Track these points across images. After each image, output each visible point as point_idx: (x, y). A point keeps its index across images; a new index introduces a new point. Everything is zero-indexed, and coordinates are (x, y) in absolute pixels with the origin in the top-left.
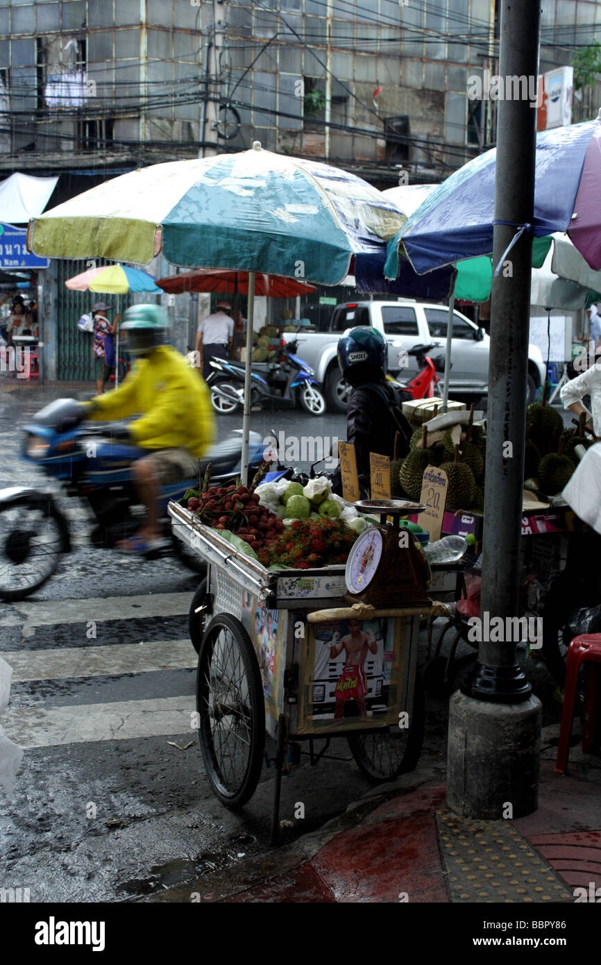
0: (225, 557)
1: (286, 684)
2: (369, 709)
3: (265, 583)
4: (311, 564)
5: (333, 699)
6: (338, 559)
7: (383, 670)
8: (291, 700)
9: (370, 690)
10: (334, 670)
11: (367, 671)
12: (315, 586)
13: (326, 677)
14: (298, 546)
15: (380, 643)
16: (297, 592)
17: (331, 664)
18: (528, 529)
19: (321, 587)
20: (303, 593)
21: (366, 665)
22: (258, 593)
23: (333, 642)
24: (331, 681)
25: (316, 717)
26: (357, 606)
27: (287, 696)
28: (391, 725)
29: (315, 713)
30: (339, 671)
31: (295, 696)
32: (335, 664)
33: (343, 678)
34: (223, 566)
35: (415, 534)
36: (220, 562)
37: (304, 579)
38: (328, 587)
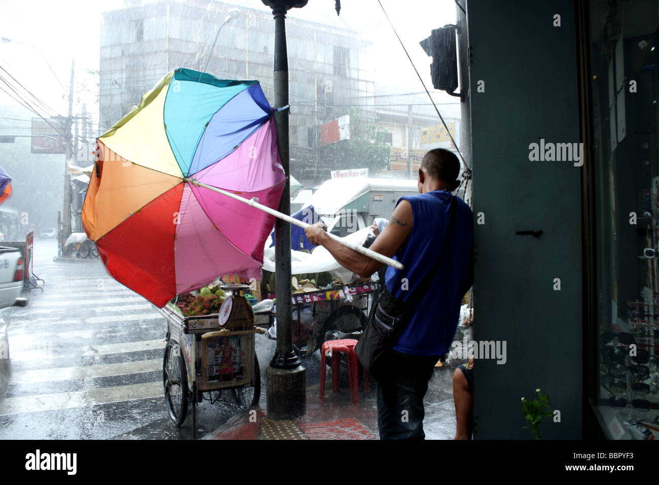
0: (169, 314)
1: (196, 368)
2: (235, 377)
3: (183, 323)
4: (204, 314)
5: (217, 373)
6: (216, 312)
7: (240, 360)
8: (199, 374)
9: (235, 369)
10: (217, 360)
11: (232, 360)
12: (206, 323)
13: (214, 364)
14: (199, 306)
15: (238, 348)
16: (198, 326)
17: (216, 358)
18: (310, 300)
19: (208, 323)
20: (200, 326)
21: (232, 358)
22: (180, 327)
23: (216, 348)
24: (216, 365)
25: (210, 382)
26: (222, 330)
27: (197, 373)
28: (245, 384)
29: (210, 380)
30: (220, 361)
31: (200, 373)
32: (217, 358)
33: (221, 364)
34: (168, 318)
35: (248, 300)
36: (167, 317)
37: (200, 320)
38: (211, 323)
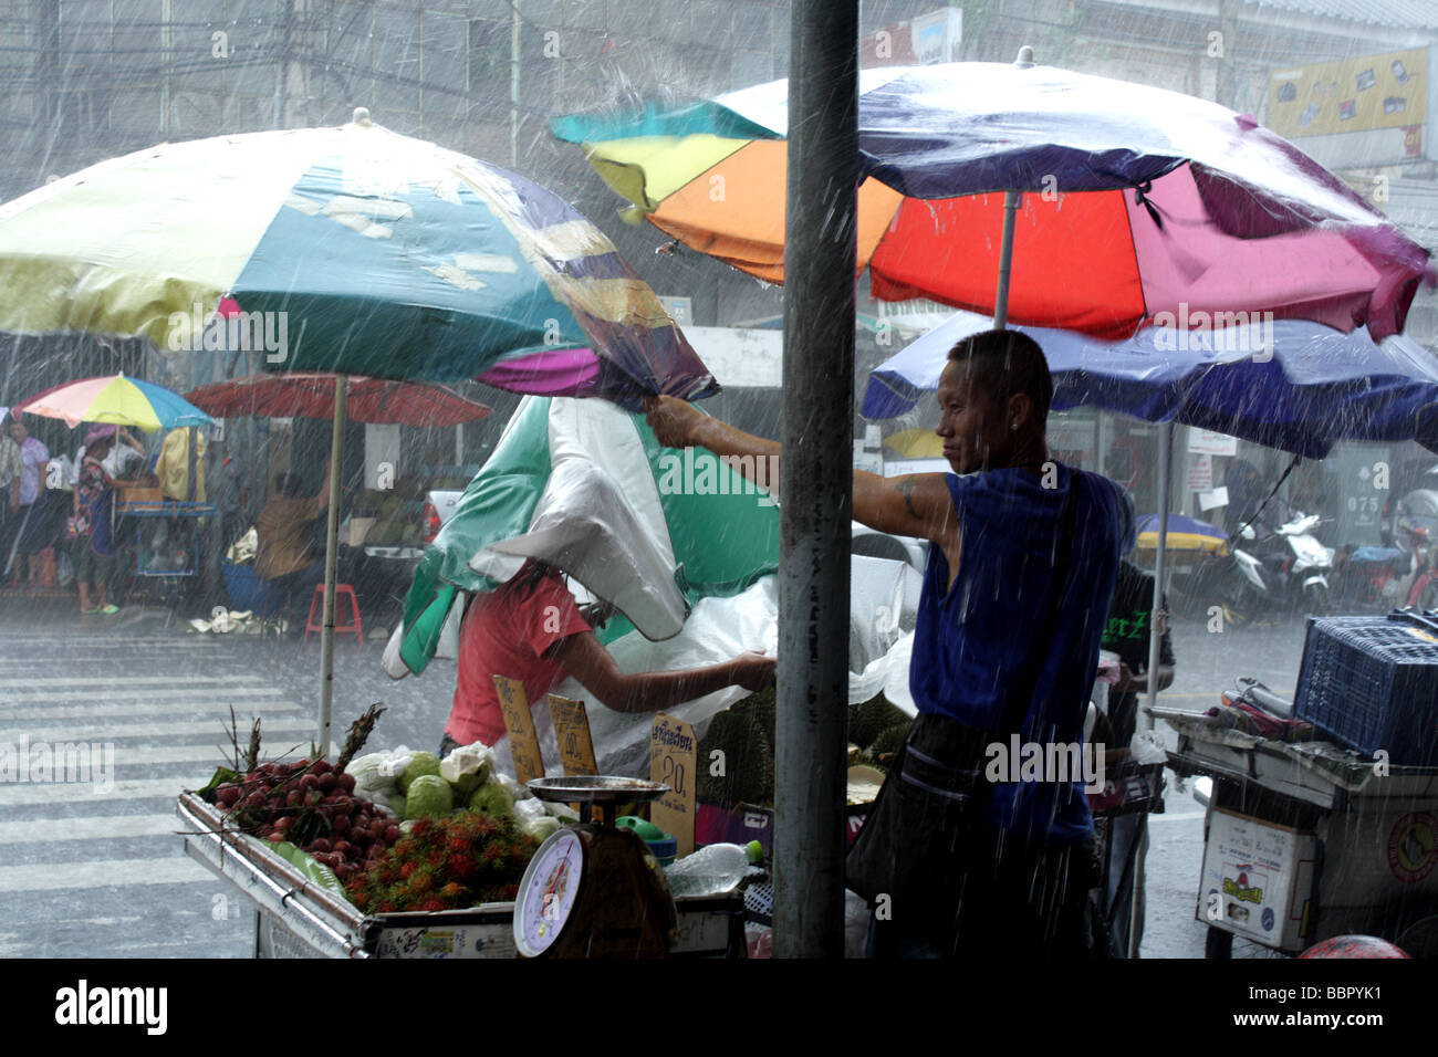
0: (284, 894)
3: (357, 940)
4: (448, 903)
6: (500, 891)
12: (456, 940)
14: (423, 868)
19: (466, 946)
34: (279, 912)
35: (647, 841)
36: (273, 906)
37: (431, 930)
38: (480, 945)
